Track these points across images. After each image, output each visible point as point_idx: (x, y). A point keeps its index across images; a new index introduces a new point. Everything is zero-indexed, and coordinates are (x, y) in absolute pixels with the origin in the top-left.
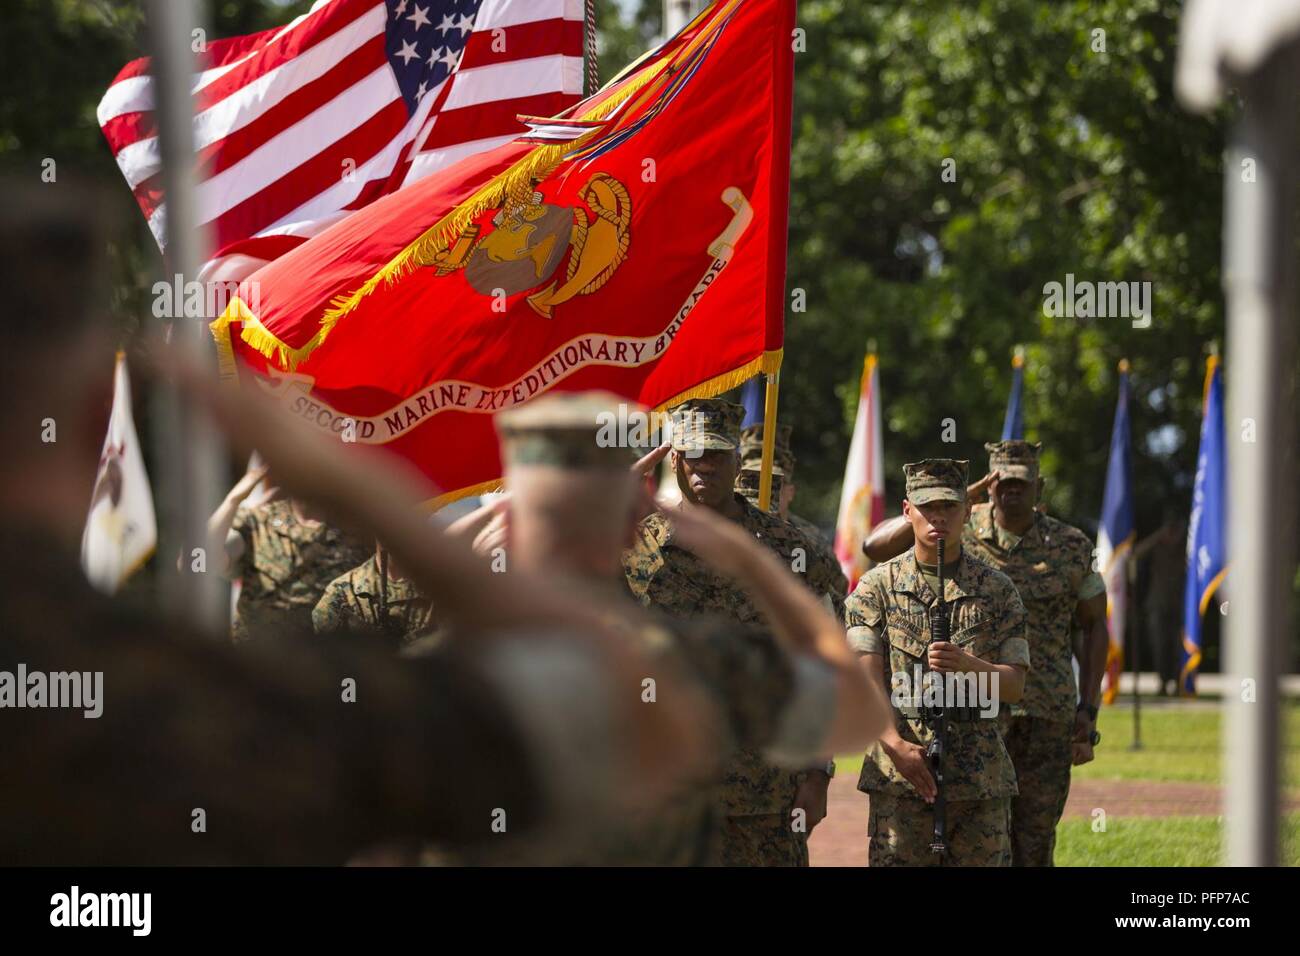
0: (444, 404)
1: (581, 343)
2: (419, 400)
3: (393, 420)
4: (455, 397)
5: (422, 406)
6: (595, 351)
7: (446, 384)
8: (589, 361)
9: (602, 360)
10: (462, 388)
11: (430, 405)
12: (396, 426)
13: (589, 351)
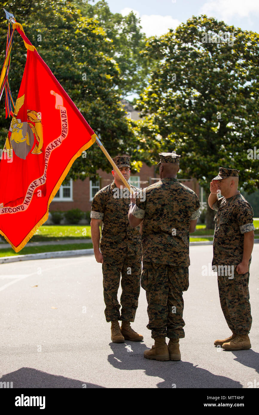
0: (34, 189)
1: (47, 149)
2: (28, 194)
3: (26, 202)
4: (35, 186)
5: (30, 194)
6: (51, 148)
7: (30, 185)
8: (51, 151)
9: (54, 148)
10: (34, 182)
11: (31, 192)
12: (27, 203)
13: (50, 149)
